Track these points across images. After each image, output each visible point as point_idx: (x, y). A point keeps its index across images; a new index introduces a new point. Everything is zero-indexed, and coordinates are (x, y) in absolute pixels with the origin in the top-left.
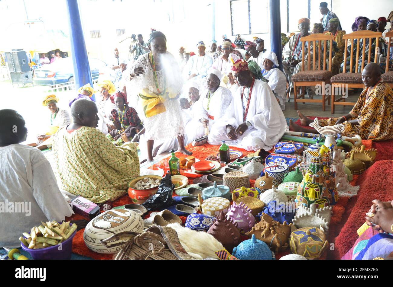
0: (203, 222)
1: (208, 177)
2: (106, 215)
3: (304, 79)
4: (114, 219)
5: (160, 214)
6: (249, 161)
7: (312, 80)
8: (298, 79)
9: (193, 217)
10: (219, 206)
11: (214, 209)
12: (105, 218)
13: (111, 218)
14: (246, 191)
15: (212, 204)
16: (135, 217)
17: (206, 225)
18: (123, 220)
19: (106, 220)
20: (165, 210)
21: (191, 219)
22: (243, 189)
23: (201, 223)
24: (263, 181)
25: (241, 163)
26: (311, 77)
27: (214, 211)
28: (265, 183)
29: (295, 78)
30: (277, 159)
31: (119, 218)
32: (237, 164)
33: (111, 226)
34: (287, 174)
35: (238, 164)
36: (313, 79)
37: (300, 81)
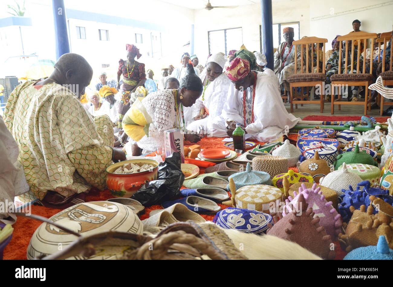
0: (251, 220)
1: (227, 164)
2: (73, 211)
3: (302, 79)
4: (88, 218)
5: (170, 209)
6: (276, 146)
7: (310, 80)
8: (295, 79)
9: (230, 214)
10: (268, 196)
11: (261, 201)
12: (71, 216)
13: (82, 215)
14: (296, 176)
15: (254, 194)
16: (127, 214)
17: (258, 226)
18: (105, 217)
19: (73, 219)
20: (177, 204)
21: (227, 216)
22: (291, 172)
23: (247, 222)
24: (315, 164)
25: (265, 149)
26: (309, 77)
27: (261, 204)
28: (317, 165)
29: (292, 79)
30: (313, 143)
31: (97, 215)
32: (259, 151)
33: (80, 230)
34: (341, 156)
35: (261, 151)
36: (310, 78)
37: (297, 82)
